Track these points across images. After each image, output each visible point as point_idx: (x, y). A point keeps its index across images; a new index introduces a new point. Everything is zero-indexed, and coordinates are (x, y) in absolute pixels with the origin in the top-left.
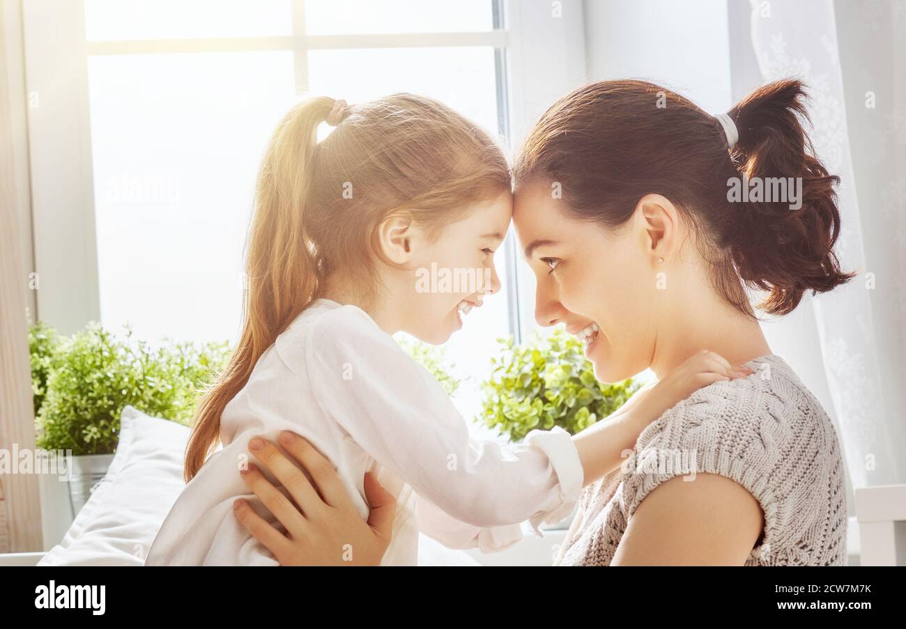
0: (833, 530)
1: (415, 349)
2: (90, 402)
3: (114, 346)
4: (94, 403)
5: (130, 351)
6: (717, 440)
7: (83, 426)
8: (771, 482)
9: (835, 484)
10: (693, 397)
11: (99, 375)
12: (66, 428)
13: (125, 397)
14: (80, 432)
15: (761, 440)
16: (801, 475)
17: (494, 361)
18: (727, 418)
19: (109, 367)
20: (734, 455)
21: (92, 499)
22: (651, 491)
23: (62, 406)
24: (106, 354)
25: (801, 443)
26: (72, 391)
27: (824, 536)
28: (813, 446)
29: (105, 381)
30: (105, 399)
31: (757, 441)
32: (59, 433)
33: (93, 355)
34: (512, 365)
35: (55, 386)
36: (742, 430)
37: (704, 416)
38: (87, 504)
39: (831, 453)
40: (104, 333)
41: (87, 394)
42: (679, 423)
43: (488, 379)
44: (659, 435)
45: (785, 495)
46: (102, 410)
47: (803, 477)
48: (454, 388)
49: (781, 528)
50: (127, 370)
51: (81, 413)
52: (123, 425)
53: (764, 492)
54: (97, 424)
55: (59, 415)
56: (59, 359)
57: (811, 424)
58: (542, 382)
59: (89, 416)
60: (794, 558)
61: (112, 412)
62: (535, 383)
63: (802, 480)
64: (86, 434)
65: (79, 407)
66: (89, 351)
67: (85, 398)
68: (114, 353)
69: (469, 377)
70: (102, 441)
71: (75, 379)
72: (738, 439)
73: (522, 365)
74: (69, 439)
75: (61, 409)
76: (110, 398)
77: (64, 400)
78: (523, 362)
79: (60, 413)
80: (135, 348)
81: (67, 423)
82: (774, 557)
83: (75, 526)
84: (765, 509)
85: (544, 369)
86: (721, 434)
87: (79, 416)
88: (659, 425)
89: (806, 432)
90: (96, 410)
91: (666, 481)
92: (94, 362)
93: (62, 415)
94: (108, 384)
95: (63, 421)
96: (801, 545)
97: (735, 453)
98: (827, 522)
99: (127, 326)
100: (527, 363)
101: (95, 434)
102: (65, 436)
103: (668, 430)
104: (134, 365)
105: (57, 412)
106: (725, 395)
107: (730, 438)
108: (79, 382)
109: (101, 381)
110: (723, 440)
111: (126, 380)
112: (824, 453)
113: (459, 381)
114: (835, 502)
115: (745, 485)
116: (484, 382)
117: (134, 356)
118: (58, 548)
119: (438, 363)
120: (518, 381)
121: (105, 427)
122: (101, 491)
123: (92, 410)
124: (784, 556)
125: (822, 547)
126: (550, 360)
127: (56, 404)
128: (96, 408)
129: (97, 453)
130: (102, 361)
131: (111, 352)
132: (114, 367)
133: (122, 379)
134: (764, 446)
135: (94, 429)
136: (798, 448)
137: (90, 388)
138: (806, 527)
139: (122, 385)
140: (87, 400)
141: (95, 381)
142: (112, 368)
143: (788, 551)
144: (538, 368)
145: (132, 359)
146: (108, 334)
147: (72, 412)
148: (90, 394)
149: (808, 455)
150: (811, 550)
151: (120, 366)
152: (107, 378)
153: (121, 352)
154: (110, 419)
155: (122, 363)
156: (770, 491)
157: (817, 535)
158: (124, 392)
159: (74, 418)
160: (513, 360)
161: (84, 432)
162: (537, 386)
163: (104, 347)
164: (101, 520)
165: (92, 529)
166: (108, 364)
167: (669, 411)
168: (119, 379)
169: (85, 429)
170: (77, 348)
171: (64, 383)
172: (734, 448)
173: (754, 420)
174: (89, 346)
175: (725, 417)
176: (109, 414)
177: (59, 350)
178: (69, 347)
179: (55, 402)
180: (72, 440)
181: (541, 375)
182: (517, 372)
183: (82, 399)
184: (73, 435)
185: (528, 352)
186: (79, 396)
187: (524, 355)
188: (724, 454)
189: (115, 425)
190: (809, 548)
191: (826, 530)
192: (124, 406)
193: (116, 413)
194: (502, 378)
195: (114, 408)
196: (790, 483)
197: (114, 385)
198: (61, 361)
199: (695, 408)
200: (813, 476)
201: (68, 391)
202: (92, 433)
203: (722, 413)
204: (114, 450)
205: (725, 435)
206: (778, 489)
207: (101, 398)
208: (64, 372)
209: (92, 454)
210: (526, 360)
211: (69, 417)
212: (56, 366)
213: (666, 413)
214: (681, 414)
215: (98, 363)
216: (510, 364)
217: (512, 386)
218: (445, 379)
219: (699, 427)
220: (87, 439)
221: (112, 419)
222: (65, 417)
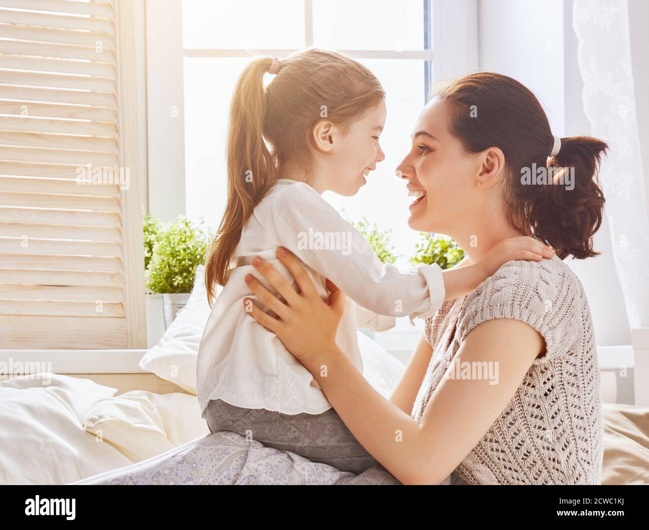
0: (588, 342)
1: (371, 237)
2: (178, 262)
3: (193, 229)
4: (180, 263)
5: (203, 233)
6: (511, 299)
7: (173, 276)
8: (546, 320)
9: (585, 315)
10: (497, 275)
11: (184, 246)
12: (163, 277)
13: (198, 260)
14: (171, 278)
15: (539, 296)
16: (564, 313)
17: (417, 246)
18: (517, 285)
19: (190, 242)
20: (522, 307)
21: (177, 319)
22: (471, 330)
23: (161, 264)
24: (188, 234)
25: (563, 295)
26: (168, 255)
27: (583, 346)
28: (570, 295)
29: (187, 250)
30: (187, 261)
31: (536, 297)
32: (159, 280)
33: (181, 234)
34: (428, 249)
35: (158, 252)
36: (527, 292)
37: (504, 285)
38: (174, 321)
39: (581, 297)
40: (187, 221)
41: (176, 257)
42: (489, 290)
43: (413, 257)
44: (477, 298)
45: (555, 326)
46: (185, 267)
47: (565, 315)
48: (393, 261)
49: (556, 346)
50: (200, 244)
51: (172, 268)
52: (196, 276)
53: (542, 326)
54: (181, 275)
55: (159, 269)
56: (160, 236)
57: (567, 283)
58: (446, 259)
59: (177, 270)
60: (566, 361)
61: (190, 269)
62: (441, 260)
63: (566, 316)
64: (175, 281)
65: (171, 265)
66: (178, 231)
67: (175, 259)
68: (193, 233)
69: (403, 255)
70: (184, 285)
71: (169, 248)
72: (524, 297)
73: (434, 249)
74: (164, 283)
75: (161, 265)
76: (190, 260)
77: (163, 260)
78: (435, 247)
79: (160, 268)
80: (205, 231)
81: (164, 274)
82: (553, 362)
83: (166, 334)
84: (544, 336)
85: (447, 251)
86: (514, 295)
87: (171, 270)
88: (477, 292)
89: (565, 288)
90: (181, 267)
91: (481, 324)
92: (181, 238)
93: (161, 269)
94: (189, 251)
95: (161, 273)
96: (569, 353)
97: (523, 306)
98: (584, 338)
99: (201, 218)
100: (437, 248)
101: (180, 281)
102: (162, 281)
103: (483, 295)
104: (205, 241)
105: (159, 267)
106: (515, 272)
107: (520, 297)
108: (171, 251)
109: (185, 250)
110: (515, 298)
111: (200, 249)
112: (577, 298)
113: (397, 257)
114: (587, 326)
115: (530, 324)
116: (411, 258)
117: (205, 236)
118: (156, 347)
119: (384, 246)
120: (431, 258)
121: (186, 277)
122: (182, 314)
123: (179, 267)
124: (559, 361)
125: (583, 353)
126: (451, 246)
127: (158, 263)
128: (182, 265)
129: (181, 292)
130: (186, 238)
131: (191, 233)
132: (193, 242)
133: (197, 249)
134: (541, 300)
135: (180, 278)
136: (561, 299)
137: (178, 254)
138: (571, 343)
139: (197, 252)
140: (176, 261)
141: (181, 250)
142: (191, 242)
143: (562, 358)
144: (444, 251)
145: (203, 238)
146: (190, 222)
147: (167, 267)
148: (178, 257)
149: (568, 301)
150: (576, 356)
151: (196, 241)
152: (188, 248)
153: (198, 233)
154: (189, 272)
155: (197, 239)
156: (545, 325)
157: (578, 346)
158: (198, 257)
159: (168, 271)
160: (429, 246)
161: (174, 279)
162: (442, 261)
163: (187, 230)
164: (182, 332)
165: (176, 336)
166: (189, 240)
167: (482, 284)
168: (195, 249)
169: (174, 277)
170: (171, 230)
171: (163, 250)
172: (522, 303)
173: (533, 285)
174: (179, 229)
175: (516, 285)
176: (189, 270)
177: (160, 230)
178: (167, 229)
179: (157, 261)
180: (166, 284)
181: (445, 255)
182: (431, 253)
183: (173, 260)
184: (167, 281)
185: (438, 241)
186: (171, 258)
187: (435, 244)
188: (516, 307)
189: (192, 276)
190: (575, 355)
191: (584, 343)
192: (197, 265)
193: (193, 268)
194: (422, 256)
195: (192, 266)
196: (557, 319)
197: (192, 253)
198: (161, 237)
199: (498, 281)
200: (572, 313)
201: (165, 255)
202: (178, 280)
203: (514, 283)
204: (191, 291)
205: (517, 295)
206: (550, 323)
207: (184, 260)
208: (163, 244)
209: (178, 292)
210: (436, 246)
211: (165, 270)
212: (159, 240)
213: (480, 285)
214: (490, 286)
215: (183, 239)
216: (427, 248)
217: (428, 261)
218: (388, 255)
219: (500, 292)
220: (175, 284)
221: (191, 272)
222: (163, 270)
